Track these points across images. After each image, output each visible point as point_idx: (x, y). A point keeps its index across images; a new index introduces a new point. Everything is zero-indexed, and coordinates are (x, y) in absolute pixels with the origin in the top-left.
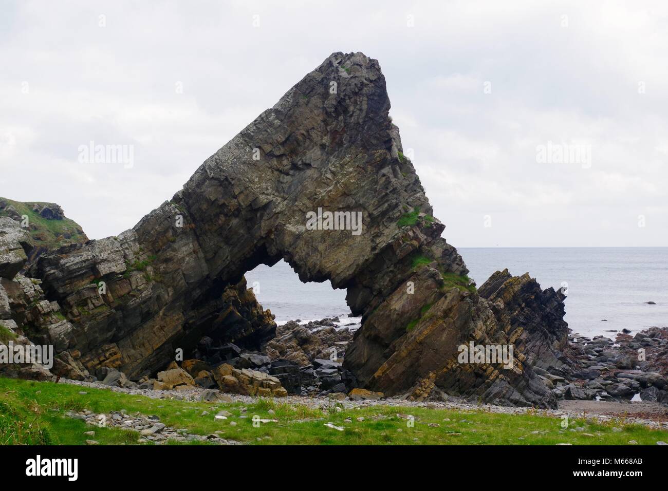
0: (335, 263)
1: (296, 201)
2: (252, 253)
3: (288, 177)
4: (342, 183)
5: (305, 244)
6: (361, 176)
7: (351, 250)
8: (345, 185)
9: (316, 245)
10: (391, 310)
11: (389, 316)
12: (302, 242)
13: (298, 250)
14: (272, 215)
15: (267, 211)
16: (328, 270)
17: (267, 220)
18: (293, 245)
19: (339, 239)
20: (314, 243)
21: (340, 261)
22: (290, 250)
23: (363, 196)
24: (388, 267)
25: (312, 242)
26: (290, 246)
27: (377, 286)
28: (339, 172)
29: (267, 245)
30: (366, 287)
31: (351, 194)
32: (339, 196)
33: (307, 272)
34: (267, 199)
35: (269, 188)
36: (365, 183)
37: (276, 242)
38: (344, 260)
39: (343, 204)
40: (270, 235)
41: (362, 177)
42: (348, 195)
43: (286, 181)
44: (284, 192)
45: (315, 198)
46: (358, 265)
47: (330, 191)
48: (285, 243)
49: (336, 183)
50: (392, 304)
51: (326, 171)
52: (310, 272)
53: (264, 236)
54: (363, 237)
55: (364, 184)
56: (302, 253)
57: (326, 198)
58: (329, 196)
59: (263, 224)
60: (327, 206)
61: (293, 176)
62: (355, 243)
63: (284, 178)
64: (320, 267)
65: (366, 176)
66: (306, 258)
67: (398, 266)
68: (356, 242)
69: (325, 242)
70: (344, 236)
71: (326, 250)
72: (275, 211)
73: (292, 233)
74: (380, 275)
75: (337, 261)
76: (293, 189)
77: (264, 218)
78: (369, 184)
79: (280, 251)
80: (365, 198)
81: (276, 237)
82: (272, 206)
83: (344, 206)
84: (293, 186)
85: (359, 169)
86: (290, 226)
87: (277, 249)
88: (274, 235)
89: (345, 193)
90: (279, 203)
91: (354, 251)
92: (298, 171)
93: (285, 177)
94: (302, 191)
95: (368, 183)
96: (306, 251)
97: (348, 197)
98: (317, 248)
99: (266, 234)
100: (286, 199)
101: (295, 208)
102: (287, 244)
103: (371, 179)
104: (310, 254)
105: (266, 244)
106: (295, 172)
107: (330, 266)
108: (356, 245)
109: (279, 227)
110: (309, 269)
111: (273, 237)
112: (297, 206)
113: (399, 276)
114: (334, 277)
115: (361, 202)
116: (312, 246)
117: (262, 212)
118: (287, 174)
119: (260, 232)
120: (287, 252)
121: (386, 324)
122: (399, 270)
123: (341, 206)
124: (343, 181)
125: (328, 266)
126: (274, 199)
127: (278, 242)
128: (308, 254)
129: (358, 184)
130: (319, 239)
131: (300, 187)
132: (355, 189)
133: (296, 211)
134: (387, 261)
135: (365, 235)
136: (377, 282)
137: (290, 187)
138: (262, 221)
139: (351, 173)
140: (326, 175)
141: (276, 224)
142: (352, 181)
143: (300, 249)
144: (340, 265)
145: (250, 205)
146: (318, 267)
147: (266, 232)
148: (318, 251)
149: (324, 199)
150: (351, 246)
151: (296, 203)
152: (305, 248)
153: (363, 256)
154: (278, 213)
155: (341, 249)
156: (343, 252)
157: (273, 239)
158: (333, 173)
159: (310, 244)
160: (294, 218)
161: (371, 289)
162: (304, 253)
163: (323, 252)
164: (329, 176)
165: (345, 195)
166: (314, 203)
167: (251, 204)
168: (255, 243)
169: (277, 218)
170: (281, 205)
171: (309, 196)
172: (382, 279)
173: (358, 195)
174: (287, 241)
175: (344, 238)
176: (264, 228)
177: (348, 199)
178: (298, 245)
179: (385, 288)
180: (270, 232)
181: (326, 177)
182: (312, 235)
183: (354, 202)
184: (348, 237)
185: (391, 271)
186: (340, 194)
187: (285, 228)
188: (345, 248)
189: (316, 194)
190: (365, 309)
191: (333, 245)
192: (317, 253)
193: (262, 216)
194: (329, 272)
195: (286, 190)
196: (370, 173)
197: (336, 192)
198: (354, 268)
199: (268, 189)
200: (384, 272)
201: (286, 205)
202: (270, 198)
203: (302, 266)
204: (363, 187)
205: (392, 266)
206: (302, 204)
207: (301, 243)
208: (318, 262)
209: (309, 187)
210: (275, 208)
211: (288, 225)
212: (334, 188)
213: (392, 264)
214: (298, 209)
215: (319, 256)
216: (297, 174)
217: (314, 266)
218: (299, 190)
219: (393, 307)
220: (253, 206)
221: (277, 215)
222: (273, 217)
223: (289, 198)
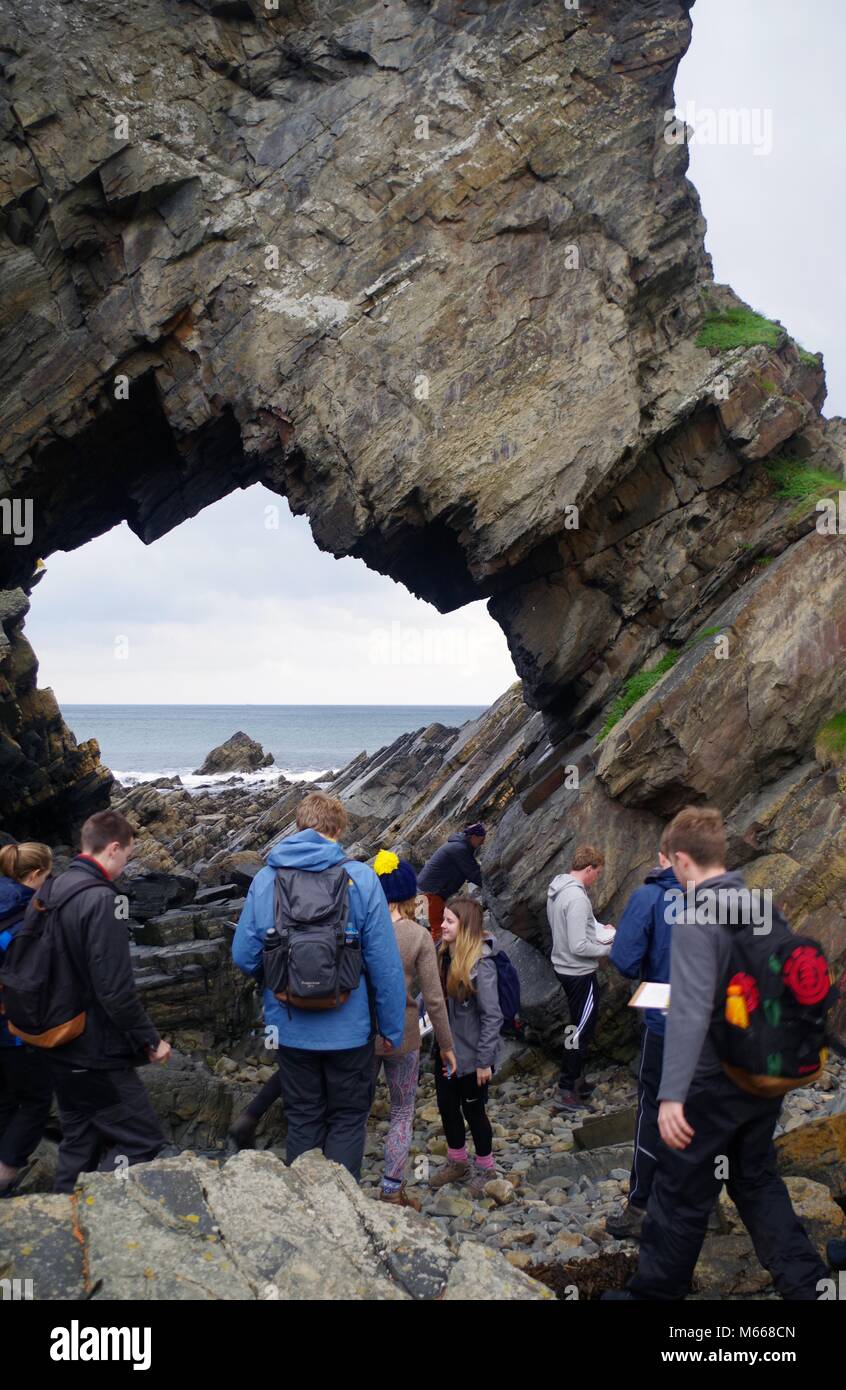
0: (495, 456)
1: (303, 194)
2: (89, 415)
3: (265, 103)
4: (517, 124)
5: (350, 375)
6: (590, 109)
7: (564, 404)
8: (532, 134)
9: (405, 375)
10: (750, 669)
11: (740, 696)
12: (333, 369)
13: (312, 398)
14: (194, 242)
15: (174, 226)
16: (457, 489)
17: (173, 261)
18: (289, 378)
19: (511, 355)
20: (392, 371)
21: (516, 449)
22: (280, 399)
23: (608, 186)
24: (681, 505)
25: (386, 364)
26: (282, 380)
27: (640, 580)
28: (498, 85)
29: (164, 381)
30: (593, 583)
31: (555, 176)
32: (502, 177)
33: (357, 501)
34: (173, 164)
35: (184, 125)
36: (614, 134)
37: (210, 368)
38: (533, 446)
39: (518, 211)
40: (179, 334)
41: (596, 112)
42: (543, 180)
43: (257, 119)
44: (249, 158)
45: (395, 184)
46: (591, 472)
47: (464, 155)
48: (252, 370)
49: (489, 126)
50: (752, 642)
51: (438, 82)
52: (370, 506)
53: (154, 335)
54: (610, 354)
55: (607, 141)
56: (332, 412)
57: (447, 184)
58: (460, 177)
59: (150, 277)
60: (446, 220)
61: (286, 100)
62: (580, 377)
63: (247, 106)
64: (421, 473)
65: (612, 111)
66: (353, 437)
67: (722, 500)
68: (581, 371)
69: (442, 364)
70: (528, 343)
71: (450, 400)
72: (210, 225)
73: (288, 326)
74: (650, 535)
75: (504, 450)
76: (289, 146)
77: (154, 252)
78: (627, 141)
79: (228, 408)
80: (614, 193)
81: (210, 344)
82: (193, 201)
83: (527, 221)
84: (288, 137)
85: (581, 86)
86: (277, 295)
87: (213, 400)
88: (202, 334)
89: (528, 168)
90: (227, 196)
91: (577, 410)
92: (309, 85)
93: (255, 104)
94: (335, 157)
95: (624, 136)
96: (355, 402)
97: (539, 187)
98: (409, 393)
99: (164, 325)
100: (258, 187)
101: (302, 225)
102: (264, 372)
103: (634, 123)
104: (375, 416)
105: (160, 376)
106: (297, 89)
107: (472, 471)
108: (582, 384)
109: (225, 299)
110: (367, 489)
111: (193, 343)
112: (309, 216)
113: (737, 537)
114: (489, 518)
115: (600, 209)
116: (383, 384)
117: (146, 226)
118: (263, 94)
119: (137, 319)
120: (261, 409)
121: (725, 731)
122: (723, 516)
123: (511, 220)
124: (518, 118)
125: (462, 469)
126: (206, 178)
127: (219, 365)
128: (360, 418)
129: (581, 137)
130: (418, 351)
131: (322, 141)
132: (570, 156)
133: (302, 235)
134: (679, 478)
135: (617, 347)
136: (640, 563)
137: (274, 140)
138: (145, 266)
139: (552, 91)
140: (441, 96)
141: (215, 284)
142: (557, 122)
143: (327, 395)
144: (516, 465)
145: (94, 181)
146: (409, 476)
147: (166, 316)
148: (412, 404)
149: (434, 188)
150: (560, 386)
151: (307, 205)
152: (350, 392)
153: (617, 433)
154: (222, 237)
155: (521, 399)
156: (532, 412)
157: (194, 353)
158: (475, 88)
159: (375, 376)
160: (296, 264)
161: (615, 593)
162: (343, 416)
163: (436, 408)
164: (456, 96)
165: (529, 174)
166: (391, 205)
167: (97, 172)
168: (107, 367)
169: (219, 256)
170: (235, 207)
171: (365, 178)
172: (658, 551)
173: (587, 181)
174: (260, 362)
175: (530, 354)
176: (154, 297)
177: (541, 195)
178: (316, 376)
179: (674, 591)
180: (180, 318)
181: (442, 102)
182: (379, 336)
183: (568, 205)
184: (550, 351)
185: (697, 522)
186: (509, 171)
187: (256, 301)
188: (539, 396)
189: (396, 169)
190: (589, 677)
191: (482, 380)
192: (404, 414)
193: (145, 244)
194: (464, 498)
195: (257, 150)
196: (629, 101)
197: (491, 160)
198: (581, 485)
199: (179, 132)
200: (668, 522)
201: (261, 210)
202: (192, 166)
203: (334, 472)
204: (604, 149)
205: (702, 497)
206: (331, 208)
207: (329, 371)
208: (414, 455)
209: (367, 140)
210: (209, 212)
211: (266, 292)
212: (478, 145)
213: (701, 490)
214: (312, 228)
215: (416, 428)
216: (307, 94)
217: (393, 470)
218: (320, 150)
219: (759, 656)
220: (108, 187)
221: (217, 245)
222: (201, 255)
223: (270, 183)
